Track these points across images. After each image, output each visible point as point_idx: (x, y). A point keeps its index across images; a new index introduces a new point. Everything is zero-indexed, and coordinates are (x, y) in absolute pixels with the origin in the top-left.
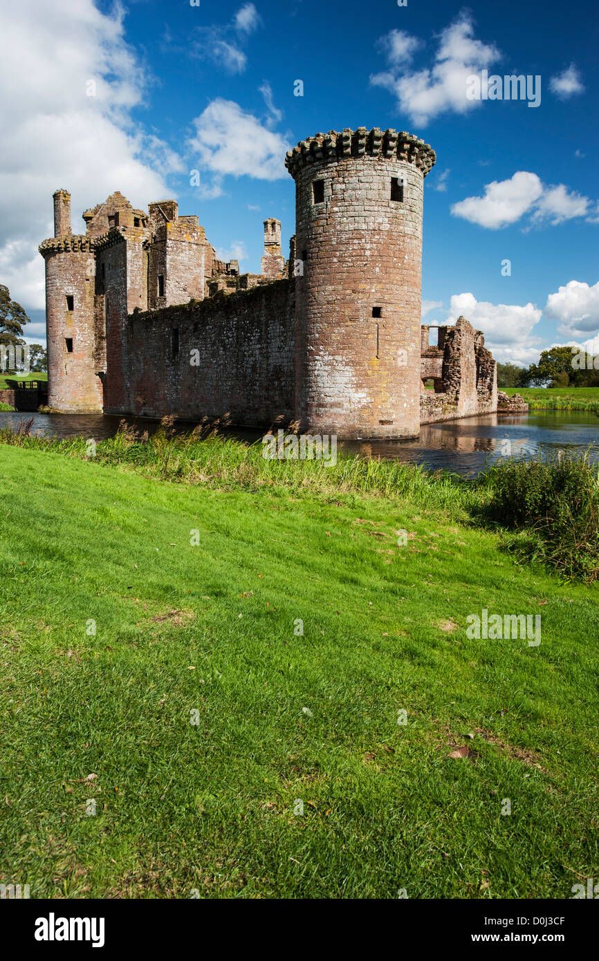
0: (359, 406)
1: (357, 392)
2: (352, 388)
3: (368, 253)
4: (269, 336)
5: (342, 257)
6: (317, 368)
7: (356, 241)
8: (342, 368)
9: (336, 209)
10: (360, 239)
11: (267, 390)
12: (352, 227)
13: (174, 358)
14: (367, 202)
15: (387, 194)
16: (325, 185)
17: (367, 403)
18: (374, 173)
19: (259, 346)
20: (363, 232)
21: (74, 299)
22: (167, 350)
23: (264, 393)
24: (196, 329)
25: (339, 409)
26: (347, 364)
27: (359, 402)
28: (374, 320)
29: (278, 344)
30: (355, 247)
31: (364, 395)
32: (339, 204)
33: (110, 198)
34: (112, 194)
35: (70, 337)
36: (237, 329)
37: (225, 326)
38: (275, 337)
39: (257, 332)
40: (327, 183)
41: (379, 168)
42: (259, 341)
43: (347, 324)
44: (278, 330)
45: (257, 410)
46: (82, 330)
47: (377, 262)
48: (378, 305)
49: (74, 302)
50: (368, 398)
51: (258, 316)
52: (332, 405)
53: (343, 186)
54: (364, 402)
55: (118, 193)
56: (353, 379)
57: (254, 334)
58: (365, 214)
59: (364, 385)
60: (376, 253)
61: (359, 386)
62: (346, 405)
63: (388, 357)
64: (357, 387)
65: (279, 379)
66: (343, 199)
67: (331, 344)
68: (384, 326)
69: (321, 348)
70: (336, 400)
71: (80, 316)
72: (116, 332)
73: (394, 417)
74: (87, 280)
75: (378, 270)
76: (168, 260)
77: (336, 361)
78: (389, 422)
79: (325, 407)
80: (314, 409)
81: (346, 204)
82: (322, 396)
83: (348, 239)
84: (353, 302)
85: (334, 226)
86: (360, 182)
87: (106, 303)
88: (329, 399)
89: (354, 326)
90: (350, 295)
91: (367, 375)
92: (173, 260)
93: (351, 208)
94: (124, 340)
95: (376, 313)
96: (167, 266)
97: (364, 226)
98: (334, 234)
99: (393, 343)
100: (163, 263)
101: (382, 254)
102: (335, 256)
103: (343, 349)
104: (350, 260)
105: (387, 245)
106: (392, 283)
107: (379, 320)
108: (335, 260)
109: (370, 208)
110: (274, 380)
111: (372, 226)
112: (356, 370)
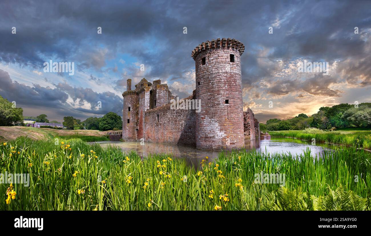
0: (222, 137)
1: (220, 132)
2: (218, 131)
3: (223, 81)
5: (213, 82)
6: (205, 123)
7: (218, 77)
8: (214, 123)
9: (210, 66)
12: (216, 72)
13: (157, 123)
14: (221, 63)
15: (229, 60)
16: (206, 59)
17: (225, 136)
18: (223, 53)
20: (220, 73)
22: (155, 121)
24: (164, 114)
25: (213, 139)
26: (216, 122)
27: (222, 136)
28: (226, 104)
30: (218, 79)
31: (223, 133)
35: (129, 119)
36: (176, 113)
37: (173, 112)
38: (189, 115)
40: (207, 58)
41: (225, 51)
42: (184, 116)
43: (216, 106)
44: (190, 112)
46: (132, 117)
47: (226, 83)
48: (228, 99)
50: (225, 134)
52: (210, 137)
53: (212, 58)
55: (144, 78)
56: (219, 127)
58: (221, 67)
59: (223, 129)
60: (226, 80)
61: (221, 130)
62: (216, 137)
63: (232, 119)
64: (220, 130)
65: (190, 129)
66: (213, 63)
67: (210, 114)
68: (230, 107)
69: (206, 116)
70: (212, 135)
71: (132, 113)
72: (142, 117)
73: (235, 141)
74: (135, 102)
75: (227, 86)
76: (157, 95)
77: (212, 121)
78: (233, 144)
79: (208, 138)
80: (204, 139)
81: (214, 64)
82: (207, 134)
83: (215, 76)
84: (218, 98)
85: (210, 72)
86: (219, 56)
87: (139, 109)
88: (210, 135)
89: (219, 107)
90: (216, 96)
91: (224, 125)
92: (159, 95)
93: (216, 65)
94: (143, 119)
95: (227, 102)
96: (157, 97)
97: (221, 71)
98: (209, 75)
99: (234, 113)
100: (156, 96)
101: (228, 81)
102: (210, 83)
103: (215, 116)
104: (216, 83)
105: (230, 77)
106: (232, 91)
107: (228, 105)
108: (210, 84)
109: (223, 65)
110: (189, 129)
111: (223, 71)
112: (220, 124)
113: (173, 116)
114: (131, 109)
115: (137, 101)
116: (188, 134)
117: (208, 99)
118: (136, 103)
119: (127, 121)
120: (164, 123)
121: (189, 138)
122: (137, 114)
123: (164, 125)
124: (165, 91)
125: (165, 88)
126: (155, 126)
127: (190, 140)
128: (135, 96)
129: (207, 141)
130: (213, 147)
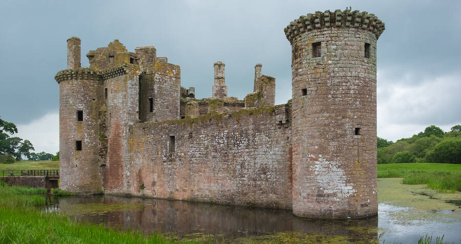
0: (348, 195)
1: (346, 186)
2: (343, 183)
3: (352, 92)
4: (256, 143)
5: (334, 94)
6: (317, 169)
7: (344, 84)
8: (336, 170)
9: (330, 62)
10: (347, 83)
11: (255, 180)
12: (341, 74)
13: (171, 156)
14: (351, 58)
15: (363, 53)
17: (353, 193)
18: (355, 39)
19: (248, 150)
20: (348, 78)
21: (84, 113)
22: (164, 151)
23: (252, 182)
24: (191, 137)
25: (335, 198)
26: (339, 167)
27: (348, 192)
28: (356, 137)
29: (265, 149)
30: (344, 88)
31: (351, 188)
32: (333, 59)
33: (111, 43)
34: (112, 41)
35: (80, 140)
36: (228, 138)
37: (217, 135)
38: (262, 145)
39: (245, 141)
40: (323, 45)
41: (357, 36)
42: (247, 147)
43: (339, 139)
44: (264, 140)
45: (246, 194)
46: (89, 135)
47: (358, 98)
48: (359, 126)
49: (84, 115)
50: (354, 190)
51: (246, 130)
52: (329, 195)
53: (335, 47)
54: (351, 192)
55: (117, 41)
56: (344, 177)
57: (243, 142)
59: (351, 181)
60: (357, 92)
61: (348, 182)
62: (339, 195)
63: (364, 162)
64: (346, 183)
65: (265, 173)
66: (336, 56)
67: (327, 154)
68: (362, 141)
69: (320, 156)
70: (332, 192)
71: (89, 125)
72: (117, 136)
73: (369, 201)
74: (94, 100)
75: (358, 103)
76: (156, 87)
77: (332, 165)
78: (366, 205)
79: (324, 197)
80: (315, 198)
81: (338, 59)
82: (321, 189)
83: (339, 82)
84: (343, 124)
85: (329, 74)
86: (346, 44)
87: (108, 116)
88: (326, 191)
89: (344, 141)
90: (341, 120)
91: (352, 174)
92: (160, 88)
93: (341, 62)
94: (124, 142)
95: (357, 131)
96: (156, 91)
97: (349, 74)
98: (329, 79)
99: (367, 152)
100: (153, 89)
101: (360, 93)
102: (330, 94)
103: (337, 156)
104: (340, 96)
105: (363, 87)
106: (366, 112)
107: (359, 137)
108: (330, 96)
109: (353, 62)
110: (261, 174)
111: (354, 74)
112: (345, 171)
113: (219, 143)
114: (85, 116)
115: (100, 97)
116: (259, 183)
117: (325, 125)
118: (98, 101)
119: (74, 146)
120: (192, 157)
121: (261, 192)
122: (103, 127)
123: (191, 160)
124: (173, 79)
125: (174, 71)
126: (165, 162)
127: (265, 195)
128: (93, 84)
129: (322, 202)
130: (334, 213)
